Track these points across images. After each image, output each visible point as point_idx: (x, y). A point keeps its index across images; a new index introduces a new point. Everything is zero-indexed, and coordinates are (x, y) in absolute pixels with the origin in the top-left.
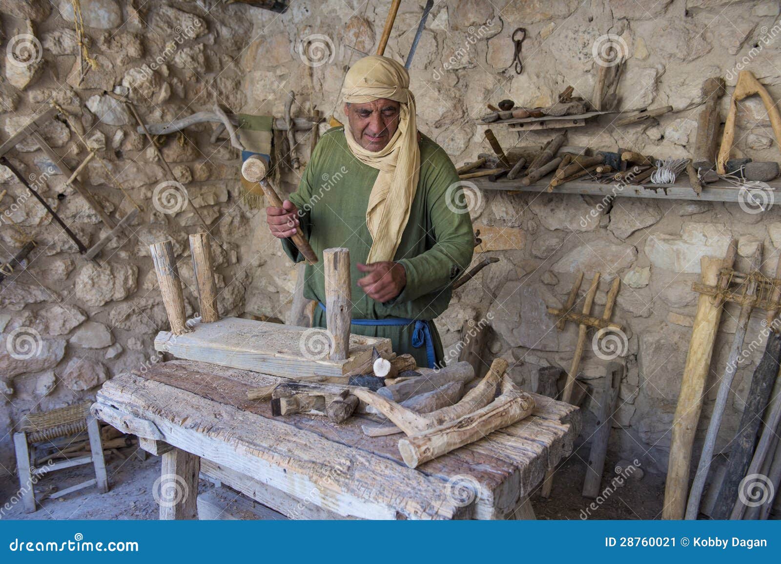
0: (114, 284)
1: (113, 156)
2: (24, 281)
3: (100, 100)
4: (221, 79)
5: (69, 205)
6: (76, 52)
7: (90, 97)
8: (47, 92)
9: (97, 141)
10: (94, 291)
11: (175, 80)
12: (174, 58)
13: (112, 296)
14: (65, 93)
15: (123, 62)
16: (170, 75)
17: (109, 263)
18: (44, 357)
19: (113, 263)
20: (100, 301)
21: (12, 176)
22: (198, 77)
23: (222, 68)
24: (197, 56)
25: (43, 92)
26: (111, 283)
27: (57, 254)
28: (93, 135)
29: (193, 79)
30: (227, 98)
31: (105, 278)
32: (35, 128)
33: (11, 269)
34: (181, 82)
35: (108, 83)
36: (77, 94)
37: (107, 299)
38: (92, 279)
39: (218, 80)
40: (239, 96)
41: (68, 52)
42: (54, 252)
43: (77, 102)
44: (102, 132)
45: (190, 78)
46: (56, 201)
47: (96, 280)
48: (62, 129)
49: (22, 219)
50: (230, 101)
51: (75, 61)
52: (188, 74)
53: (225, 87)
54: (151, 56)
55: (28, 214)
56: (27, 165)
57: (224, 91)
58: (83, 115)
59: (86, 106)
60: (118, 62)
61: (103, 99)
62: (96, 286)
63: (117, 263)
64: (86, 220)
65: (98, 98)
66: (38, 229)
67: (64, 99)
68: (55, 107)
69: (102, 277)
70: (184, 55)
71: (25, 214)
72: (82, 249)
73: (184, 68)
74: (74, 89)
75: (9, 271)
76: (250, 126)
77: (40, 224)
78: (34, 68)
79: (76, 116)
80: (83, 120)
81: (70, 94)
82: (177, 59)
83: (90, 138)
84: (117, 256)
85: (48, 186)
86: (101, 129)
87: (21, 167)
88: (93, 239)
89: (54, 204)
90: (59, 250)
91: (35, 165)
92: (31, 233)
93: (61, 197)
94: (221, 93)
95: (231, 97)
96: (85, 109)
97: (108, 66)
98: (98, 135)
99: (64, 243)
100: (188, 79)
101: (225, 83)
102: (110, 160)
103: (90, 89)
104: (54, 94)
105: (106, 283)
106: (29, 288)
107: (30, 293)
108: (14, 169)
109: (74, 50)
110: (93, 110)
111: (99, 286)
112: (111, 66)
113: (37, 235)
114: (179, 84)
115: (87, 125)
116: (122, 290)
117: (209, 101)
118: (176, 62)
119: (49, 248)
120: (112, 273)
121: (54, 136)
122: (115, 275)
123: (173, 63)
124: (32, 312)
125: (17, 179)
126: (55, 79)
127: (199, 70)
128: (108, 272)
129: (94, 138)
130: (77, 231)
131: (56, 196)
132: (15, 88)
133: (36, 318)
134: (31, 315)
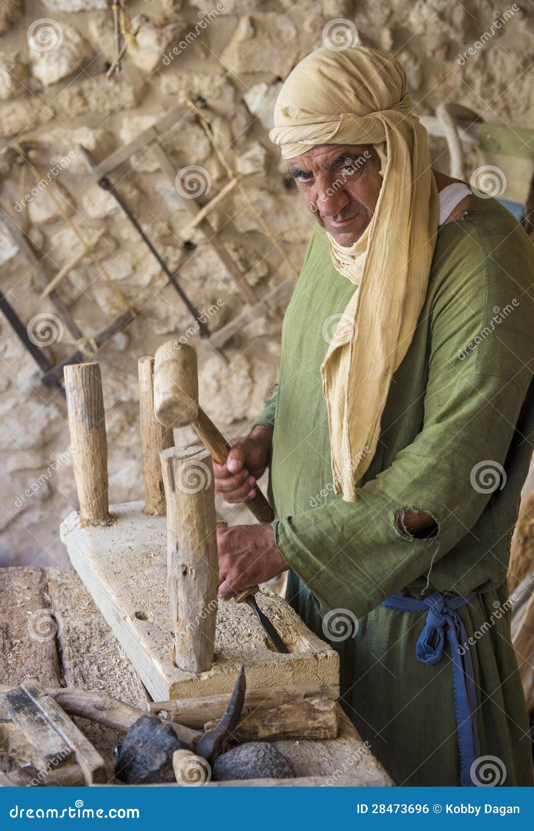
0: (251, 392)
1: (280, 186)
2: (122, 367)
3: (267, 93)
4: (496, 53)
5: (198, 260)
6: (239, 11)
7: (251, 86)
8: (186, 77)
9: (253, 160)
10: (218, 399)
11: (404, 57)
12: (408, 16)
13: (245, 411)
14: (212, 80)
15: (314, 27)
16: (394, 47)
17: (249, 358)
18: (131, 484)
19: (256, 361)
20: (226, 417)
21: (116, 208)
22: (449, 50)
23: (500, 32)
24: (452, 9)
25: (180, 78)
26: (247, 390)
27: (169, 334)
28: (247, 150)
29: (440, 54)
30: (503, 87)
31: (239, 379)
32: (153, 136)
33: (95, 347)
34: (416, 60)
35: (283, 62)
36: (230, 81)
37: (238, 414)
38: (219, 381)
39: (491, 55)
40: (526, 85)
41: (227, 10)
42: (165, 330)
43: (229, 93)
44: (262, 145)
45: (434, 52)
46: (179, 252)
47: (224, 382)
48: (198, 138)
49: (124, 274)
50: (507, 95)
51: (237, 26)
52: (430, 44)
53: (503, 68)
54: (366, 14)
55: (134, 268)
56: (142, 192)
57: (498, 75)
58: (234, 117)
59: (243, 102)
60: (307, 27)
61: (273, 89)
62: (223, 391)
63: (262, 359)
64: (221, 286)
65: (264, 87)
66: (148, 292)
67: (209, 89)
68: (185, 102)
69: (234, 378)
70: (425, 10)
71: (129, 268)
72: (205, 332)
73: (424, 34)
74: (228, 74)
75: (92, 350)
76: (499, 148)
77: (151, 284)
78: (167, 38)
79: (225, 118)
80: (234, 124)
81: (219, 81)
82: (414, 19)
83: (242, 154)
84: (264, 349)
85: (170, 227)
86: (263, 140)
87: (131, 194)
88: (227, 317)
89: (173, 256)
90: (172, 328)
91: (156, 193)
92: (137, 296)
93: (189, 246)
94: (491, 79)
95: (511, 87)
96: (242, 108)
97: (288, 34)
98: (256, 151)
99: (182, 318)
100: (429, 54)
101: (503, 63)
102: (273, 193)
103: (253, 73)
104: (196, 81)
105: (237, 388)
106: (126, 378)
107: (125, 387)
108: (120, 199)
109: (236, 7)
110: (253, 108)
111: (228, 394)
112: (293, 33)
113: (146, 300)
114: (411, 64)
115: (239, 134)
116: (262, 405)
117: (466, 94)
118: (410, 24)
119: (159, 323)
120: (251, 374)
121: (186, 149)
122: (256, 378)
123: (405, 25)
124: (127, 414)
125: (123, 215)
126: (202, 56)
127: (453, 36)
128: (244, 372)
129: (249, 154)
130: (203, 302)
131: (181, 244)
132: (140, 71)
133: (130, 424)
134: (123, 418)
